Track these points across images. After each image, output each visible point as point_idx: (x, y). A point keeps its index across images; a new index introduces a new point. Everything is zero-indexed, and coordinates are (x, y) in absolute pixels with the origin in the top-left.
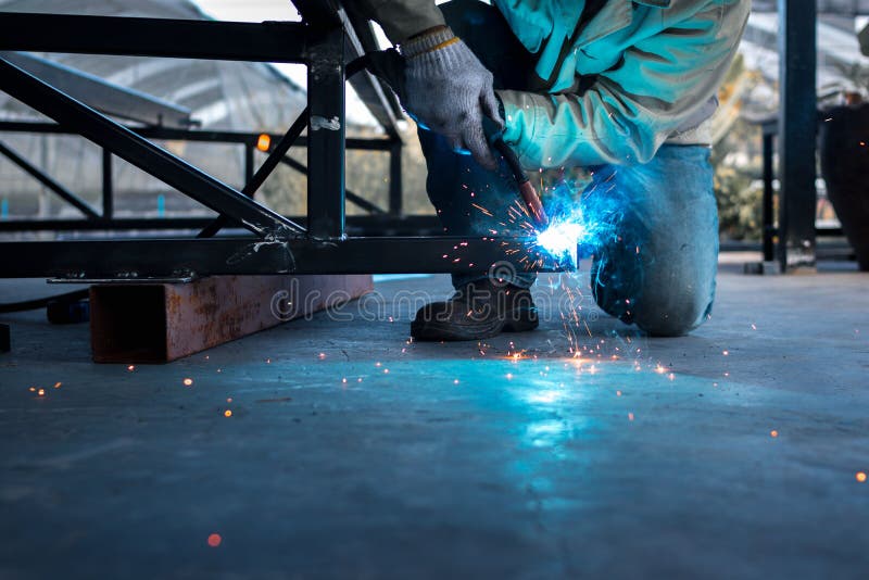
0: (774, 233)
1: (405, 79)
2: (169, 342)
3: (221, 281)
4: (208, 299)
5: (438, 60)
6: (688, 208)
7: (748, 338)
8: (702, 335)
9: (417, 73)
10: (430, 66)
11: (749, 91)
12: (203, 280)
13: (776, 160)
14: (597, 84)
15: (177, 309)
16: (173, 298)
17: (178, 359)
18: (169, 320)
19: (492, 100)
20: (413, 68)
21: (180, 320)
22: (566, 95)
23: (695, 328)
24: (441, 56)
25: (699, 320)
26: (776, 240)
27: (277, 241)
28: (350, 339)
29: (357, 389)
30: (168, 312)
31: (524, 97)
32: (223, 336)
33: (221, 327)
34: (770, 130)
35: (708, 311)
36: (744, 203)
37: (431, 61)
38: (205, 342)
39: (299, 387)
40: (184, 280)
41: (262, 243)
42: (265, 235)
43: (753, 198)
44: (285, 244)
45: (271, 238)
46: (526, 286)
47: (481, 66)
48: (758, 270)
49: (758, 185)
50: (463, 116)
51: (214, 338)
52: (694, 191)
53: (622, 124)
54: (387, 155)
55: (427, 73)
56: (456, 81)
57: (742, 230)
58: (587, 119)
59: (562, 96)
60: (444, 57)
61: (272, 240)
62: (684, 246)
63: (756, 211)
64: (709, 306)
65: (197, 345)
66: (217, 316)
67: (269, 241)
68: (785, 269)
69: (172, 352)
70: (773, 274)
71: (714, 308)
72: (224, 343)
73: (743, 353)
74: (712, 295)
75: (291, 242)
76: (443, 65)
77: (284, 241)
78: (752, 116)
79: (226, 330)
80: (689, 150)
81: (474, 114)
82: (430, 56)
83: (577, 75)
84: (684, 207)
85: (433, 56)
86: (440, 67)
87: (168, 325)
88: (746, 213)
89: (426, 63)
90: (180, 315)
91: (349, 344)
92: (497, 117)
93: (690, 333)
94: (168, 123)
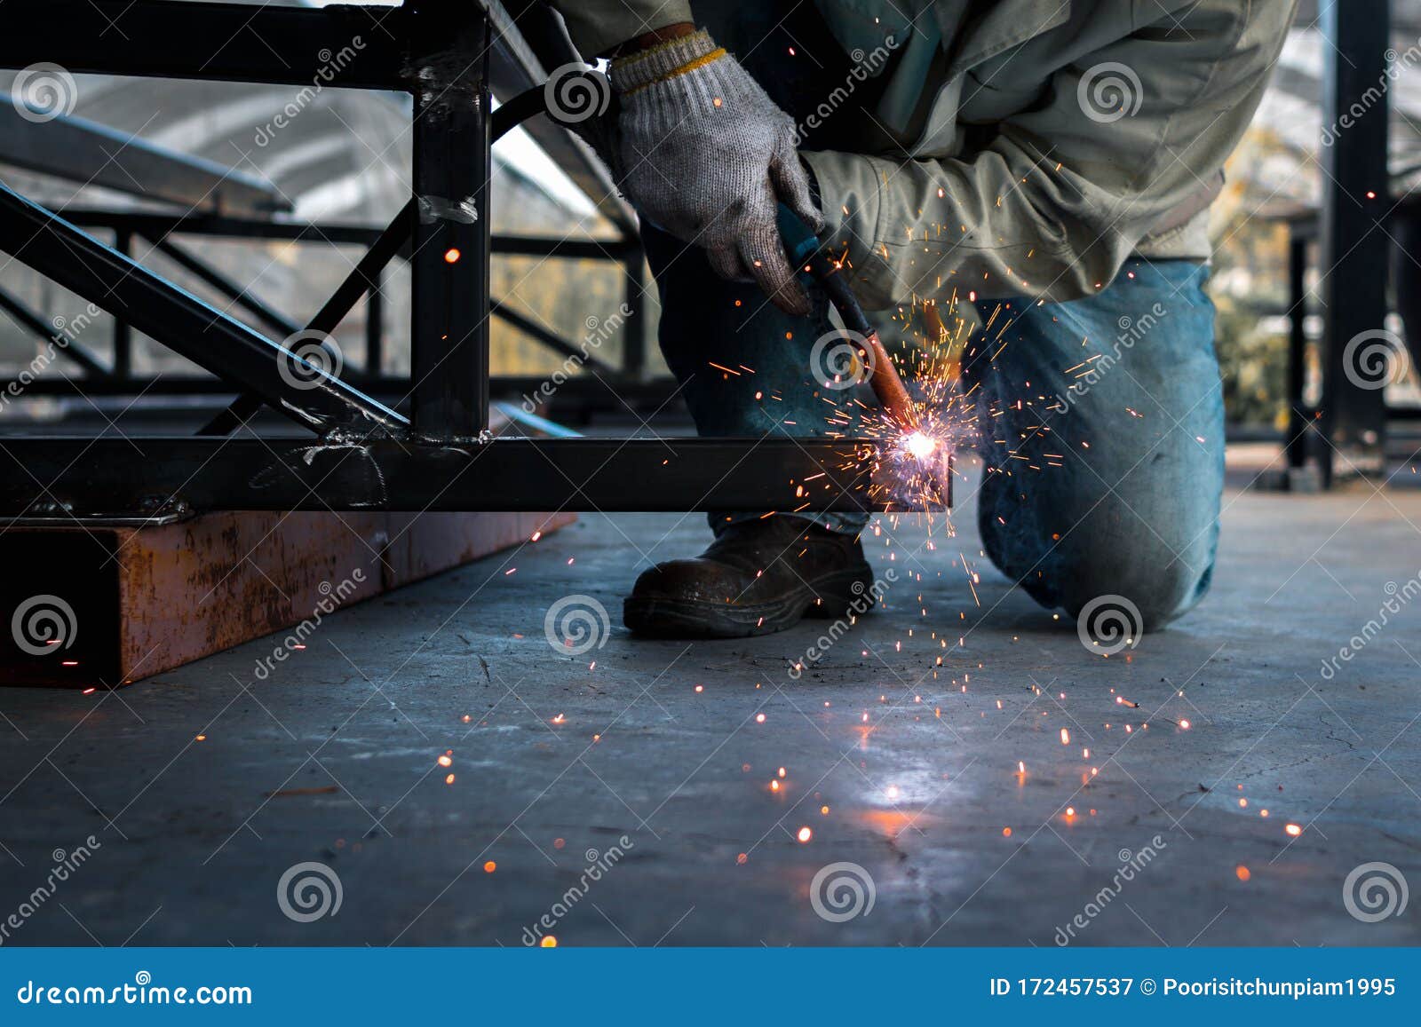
0: (1310, 413)
1: (619, 134)
2: (126, 646)
3: (248, 521)
4: (218, 554)
5: (684, 96)
6: (1165, 384)
7: (1282, 638)
8: (1190, 630)
9: (643, 122)
10: (667, 106)
11: (1256, 165)
12: (208, 516)
13: (1314, 283)
14: (1002, 141)
15: (146, 577)
16: (138, 556)
17: (145, 678)
18: (125, 600)
19: (795, 174)
20: (635, 111)
21: (152, 599)
22: (940, 160)
23: (1177, 617)
24: (689, 88)
25: (1187, 600)
26: (1311, 428)
27: (350, 444)
28: (506, 630)
29: (487, 763)
30: (124, 584)
31: (858, 164)
32: (250, 624)
33: (249, 609)
34: (1304, 230)
35: (1204, 584)
36: (1246, 357)
37: (670, 99)
38: (209, 640)
39: (366, 756)
40: (161, 520)
41: (320, 449)
42: (327, 433)
43: (1263, 349)
44: (364, 451)
45: (338, 438)
46: (851, 531)
47: (771, 106)
48: (1281, 484)
49: (1278, 327)
50: (738, 207)
51: (232, 630)
52: (1178, 348)
53: (1052, 217)
54: (617, 270)
55: (663, 123)
56: (721, 137)
57: (1242, 406)
58: (985, 208)
59: (933, 164)
60: (695, 89)
61: (340, 439)
62: (1159, 457)
63: (1269, 372)
64: (1207, 576)
65: (192, 645)
66: (240, 587)
67: (334, 442)
68: (1329, 482)
69: (133, 667)
70: (1308, 491)
71: (1215, 579)
72: (256, 638)
73: (1276, 676)
74: (1213, 551)
75: (377, 445)
76: (694, 105)
77: (365, 443)
78: (1261, 208)
79: (260, 613)
80: (1168, 269)
81: (760, 203)
82: (667, 89)
83: (960, 122)
84: (1159, 380)
85: (675, 88)
86: (687, 108)
87: (125, 611)
88: (1250, 374)
89: (660, 102)
90: (153, 590)
91: (500, 642)
92: (807, 206)
93: (1171, 626)
94: (230, 209)
